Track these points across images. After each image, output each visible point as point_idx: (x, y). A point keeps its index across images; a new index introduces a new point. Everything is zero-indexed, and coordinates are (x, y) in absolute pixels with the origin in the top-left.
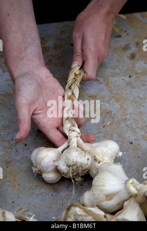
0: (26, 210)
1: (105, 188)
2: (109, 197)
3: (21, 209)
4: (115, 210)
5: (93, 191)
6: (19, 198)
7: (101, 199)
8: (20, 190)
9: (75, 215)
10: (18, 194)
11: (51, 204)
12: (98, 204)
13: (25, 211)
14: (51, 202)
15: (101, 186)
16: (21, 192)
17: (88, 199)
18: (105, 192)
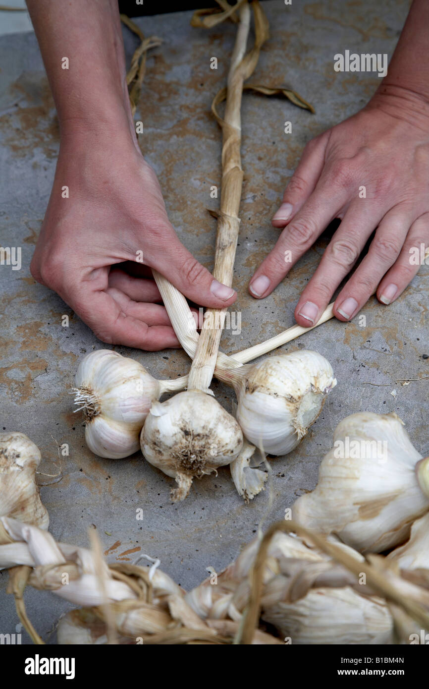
0: (131, 547)
1: (358, 484)
2: (370, 508)
3: (117, 544)
4: (385, 544)
5: (321, 493)
6: (110, 514)
7: (347, 514)
8: (110, 492)
9: (278, 561)
10: (108, 504)
11: (200, 531)
12: (339, 530)
13: (129, 551)
14: (201, 526)
15: (346, 478)
16: (115, 498)
17: (309, 516)
18: (356, 495)
